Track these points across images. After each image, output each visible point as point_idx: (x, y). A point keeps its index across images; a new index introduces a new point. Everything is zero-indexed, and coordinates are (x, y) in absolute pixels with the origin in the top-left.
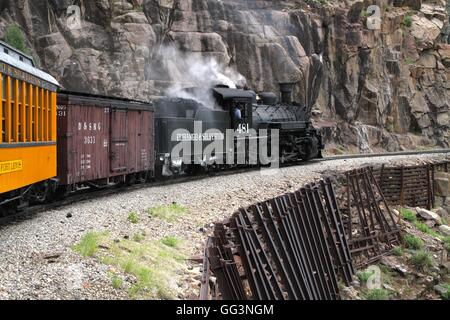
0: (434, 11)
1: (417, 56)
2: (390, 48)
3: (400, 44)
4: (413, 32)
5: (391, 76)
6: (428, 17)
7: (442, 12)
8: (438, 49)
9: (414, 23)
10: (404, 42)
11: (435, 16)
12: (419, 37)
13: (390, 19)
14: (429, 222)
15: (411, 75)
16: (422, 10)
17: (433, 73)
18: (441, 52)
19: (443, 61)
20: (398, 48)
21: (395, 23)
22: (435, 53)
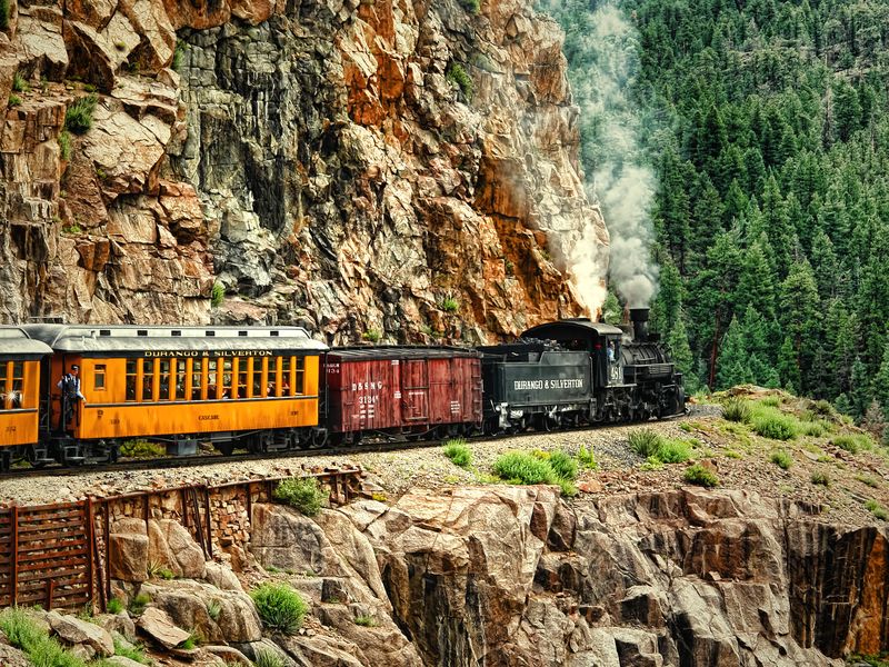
0: (149, 97)
1: (103, 212)
2: (26, 192)
3: (55, 182)
4: (91, 151)
5: (23, 264)
6: (133, 111)
7: (168, 100)
8: (161, 193)
9: (94, 125)
10: (66, 174)
11: (151, 110)
12: (108, 162)
13: (21, 116)
14: (78, 651)
15: (81, 263)
16: (117, 93)
17: (146, 256)
18: (169, 203)
19: (173, 227)
20: (47, 192)
21: (38, 127)
22: (154, 204)
